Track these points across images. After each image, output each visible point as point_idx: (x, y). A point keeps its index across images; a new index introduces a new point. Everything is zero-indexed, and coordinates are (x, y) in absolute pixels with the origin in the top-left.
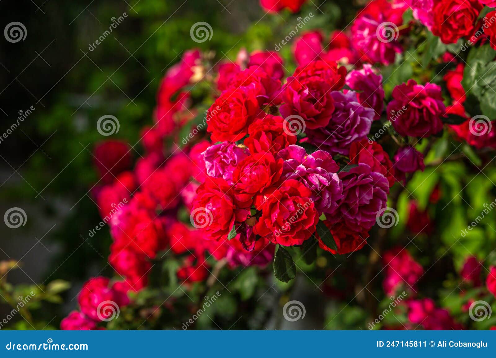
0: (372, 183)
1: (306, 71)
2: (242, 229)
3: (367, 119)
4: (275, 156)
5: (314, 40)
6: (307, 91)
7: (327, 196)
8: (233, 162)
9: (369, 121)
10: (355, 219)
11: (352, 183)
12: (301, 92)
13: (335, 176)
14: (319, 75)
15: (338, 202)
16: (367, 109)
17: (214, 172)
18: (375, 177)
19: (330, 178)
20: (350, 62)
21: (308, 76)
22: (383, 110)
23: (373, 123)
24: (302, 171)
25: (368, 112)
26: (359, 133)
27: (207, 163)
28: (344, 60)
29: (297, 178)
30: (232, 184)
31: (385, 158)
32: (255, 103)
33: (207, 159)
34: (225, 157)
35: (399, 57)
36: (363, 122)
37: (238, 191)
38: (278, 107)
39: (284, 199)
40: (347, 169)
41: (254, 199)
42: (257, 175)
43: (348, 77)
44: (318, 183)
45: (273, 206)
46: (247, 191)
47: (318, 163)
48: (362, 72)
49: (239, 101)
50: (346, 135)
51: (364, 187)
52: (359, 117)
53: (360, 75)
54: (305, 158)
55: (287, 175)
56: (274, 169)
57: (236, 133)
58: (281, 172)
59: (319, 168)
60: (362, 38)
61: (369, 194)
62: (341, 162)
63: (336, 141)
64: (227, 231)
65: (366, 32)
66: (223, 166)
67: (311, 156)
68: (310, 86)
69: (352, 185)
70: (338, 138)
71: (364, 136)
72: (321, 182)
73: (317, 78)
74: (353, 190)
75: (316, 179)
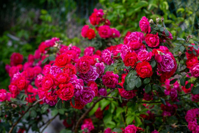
0: (91, 93)
1: (86, 57)
2: (53, 90)
3: (96, 76)
4: (69, 76)
5: (92, 50)
6: (84, 63)
7: (78, 91)
8: (58, 72)
9: (97, 77)
10: (82, 101)
11: (85, 91)
12: (82, 62)
13: (82, 87)
14: (89, 60)
15: (80, 94)
16: (98, 74)
17: (52, 73)
18: (92, 92)
19: (81, 87)
20: (99, 60)
21: (86, 59)
22: (102, 76)
23: (97, 78)
24: (74, 82)
25: (97, 75)
26: (93, 79)
27: (51, 70)
28: (98, 59)
29: (73, 83)
30: (55, 78)
31: (97, 88)
32: (70, 60)
33: (51, 69)
34: (56, 70)
35: (112, 64)
36: (95, 77)
37: (56, 80)
38: (75, 63)
39: (67, 87)
40: (86, 87)
41: (59, 84)
42: (63, 78)
43: (96, 64)
44: (77, 87)
45: (63, 88)
46: (58, 81)
47: (79, 82)
48: (101, 64)
49: (66, 58)
50: (89, 78)
51: (88, 93)
52: (94, 75)
53: (100, 64)
54: (77, 79)
55: (70, 82)
56: (67, 79)
57: (62, 65)
58: (69, 80)
59: (79, 83)
60: (105, 55)
61: (89, 96)
62: (85, 85)
63: (86, 79)
64: (49, 89)
65: (106, 54)
66: (55, 72)
67: (78, 79)
68: (85, 61)
69: (85, 92)
70: (87, 78)
71: (94, 81)
72: (78, 87)
73: (88, 60)
74: (85, 93)
75: (77, 86)
